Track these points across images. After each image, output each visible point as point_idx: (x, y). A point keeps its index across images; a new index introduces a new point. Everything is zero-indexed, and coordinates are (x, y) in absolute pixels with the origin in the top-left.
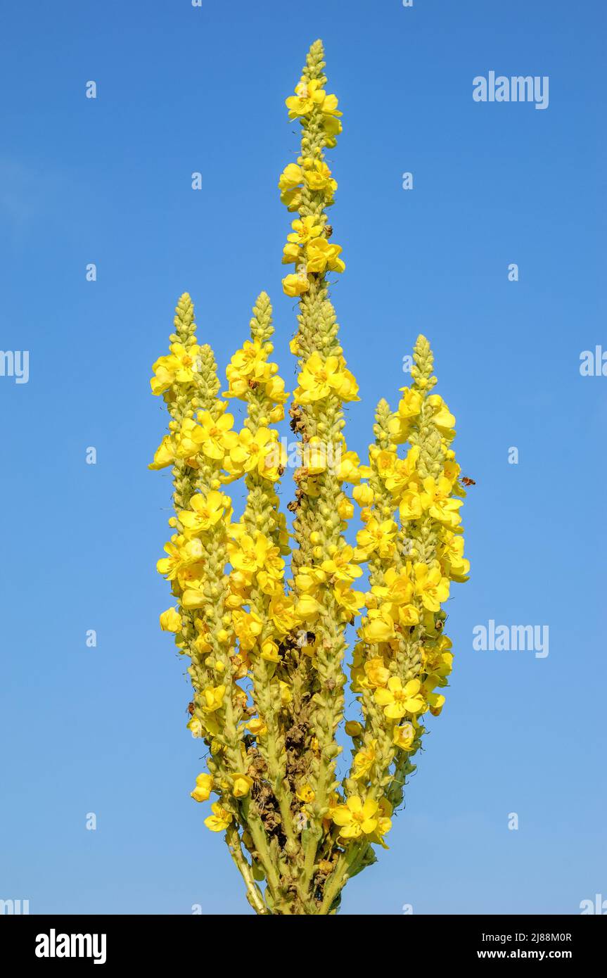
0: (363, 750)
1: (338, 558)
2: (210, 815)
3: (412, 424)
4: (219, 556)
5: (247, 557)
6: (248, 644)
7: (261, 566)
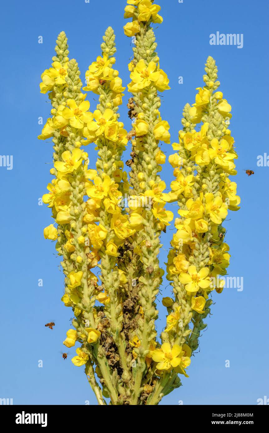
0: (172, 313)
1: (155, 189)
2: (76, 356)
3: (204, 110)
4: (80, 190)
5: (98, 190)
6: (97, 245)
7: (106, 195)
